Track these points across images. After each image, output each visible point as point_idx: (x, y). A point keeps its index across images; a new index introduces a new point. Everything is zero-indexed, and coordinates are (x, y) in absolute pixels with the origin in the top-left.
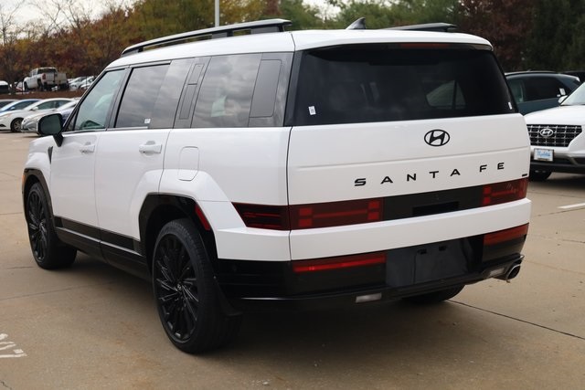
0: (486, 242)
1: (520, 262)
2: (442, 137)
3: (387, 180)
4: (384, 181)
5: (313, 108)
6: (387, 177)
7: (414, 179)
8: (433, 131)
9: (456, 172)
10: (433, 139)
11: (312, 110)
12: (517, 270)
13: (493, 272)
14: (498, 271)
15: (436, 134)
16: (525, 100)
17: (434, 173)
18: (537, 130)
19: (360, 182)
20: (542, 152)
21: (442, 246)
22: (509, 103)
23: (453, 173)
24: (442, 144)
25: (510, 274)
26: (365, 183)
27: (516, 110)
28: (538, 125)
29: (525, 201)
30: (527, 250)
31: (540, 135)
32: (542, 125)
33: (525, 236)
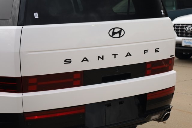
0: (148, 98)
1: (170, 110)
2: (120, 32)
3: (85, 59)
4: (83, 60)
5: (37, 13)
6: (85, 58)
7: (103, 59)
8: (114, 29)
9: (129, 54)
10: (114, 33)
11: (36, 16)
12: (168, 116)
13: (153, 117)
14: (157, 116)
15: (116, 30)
16: (176, 9)
17: (115, 55)
18: (183, 27)
19: (68, 61)
20: (187, 41)
21: (121, 101)
22: (162, 11)
23: (127, 55)
24: (120, 37)
25: (164, 118)
26: (71, 62)
27: (166, 15)
28: (184, 24)
29: (173, 72)
30: (174, 103)
31: (185, 31)
32: (186, 25)
33: (173, 94)
